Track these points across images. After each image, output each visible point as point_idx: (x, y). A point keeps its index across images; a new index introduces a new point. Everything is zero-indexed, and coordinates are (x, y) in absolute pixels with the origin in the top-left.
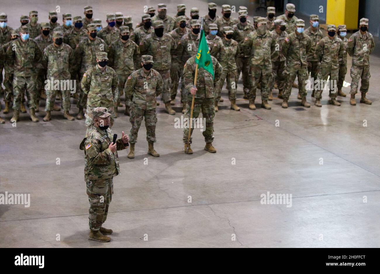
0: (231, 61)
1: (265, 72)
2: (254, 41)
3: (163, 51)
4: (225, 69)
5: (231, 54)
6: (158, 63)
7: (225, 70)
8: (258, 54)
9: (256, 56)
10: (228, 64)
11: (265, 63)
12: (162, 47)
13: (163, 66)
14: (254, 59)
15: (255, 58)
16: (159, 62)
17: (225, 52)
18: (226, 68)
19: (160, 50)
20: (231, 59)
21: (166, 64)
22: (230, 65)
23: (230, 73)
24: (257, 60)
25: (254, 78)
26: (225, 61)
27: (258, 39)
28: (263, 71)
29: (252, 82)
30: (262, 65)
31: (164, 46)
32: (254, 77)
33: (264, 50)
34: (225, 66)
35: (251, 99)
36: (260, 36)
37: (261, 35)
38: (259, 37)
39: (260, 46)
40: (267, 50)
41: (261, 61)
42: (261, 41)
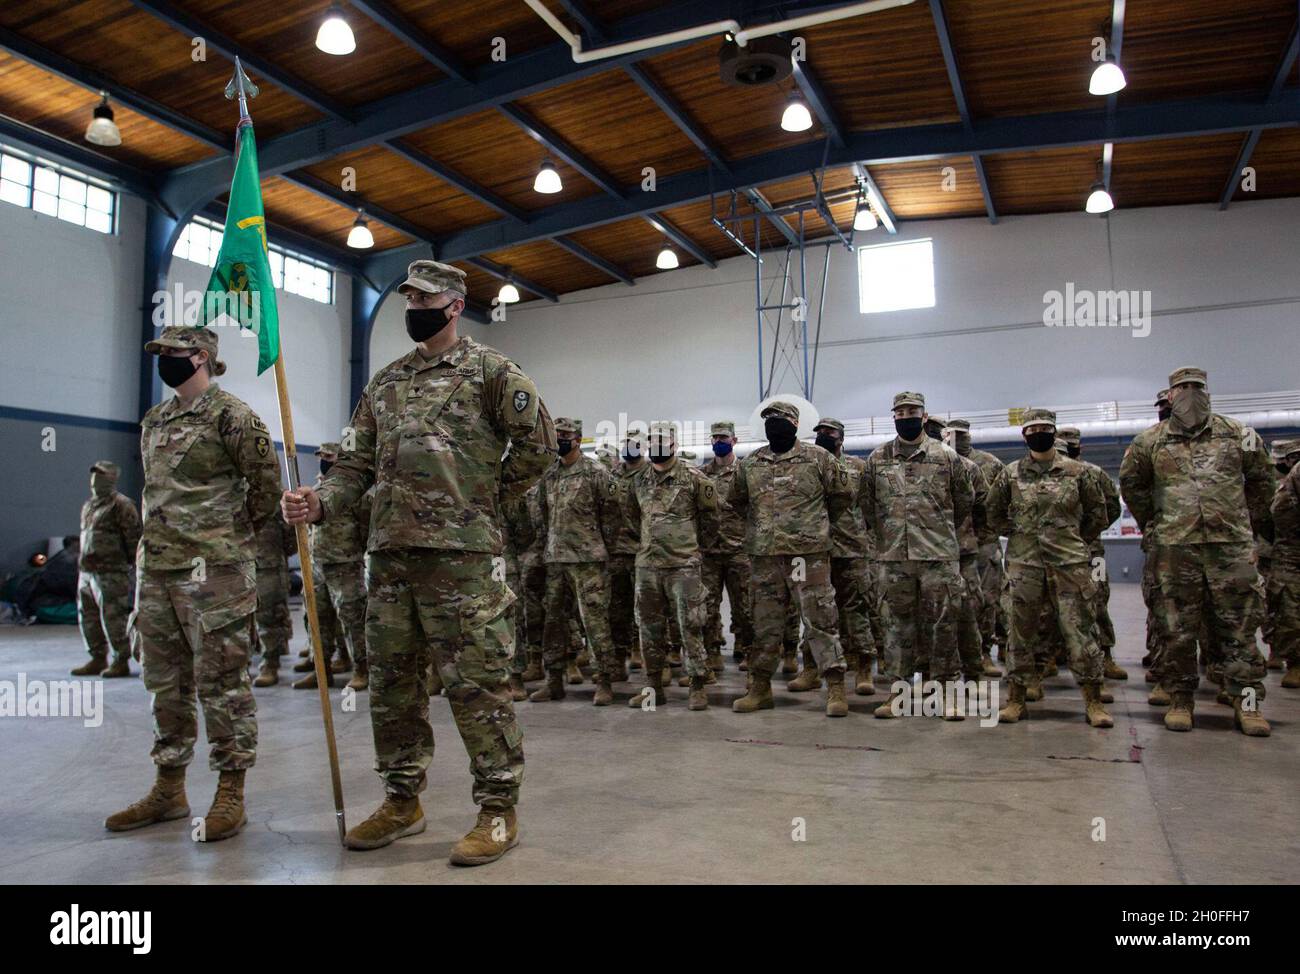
0: (1049, 529)
1: (1217, 576)
2: (1153, 456)
3: (782, 492)
4: (1030, 563)
5: (1046, 505)
6: (764, 531)
7: (1032, 567)
8: (1174, 502)
9: (1168, 513)
10: (1037, 543)
11: (1205, 536)
12: (776, 480)
13: (781, 543)
14: (1164, 526)
15: (1167, 522)
16: (765, 527)
17: (1022, 499)
18: (1033, 557)
19: (771, 489)
20: (1047, 524)
21: (792, 537)
22: (1048, 546)
23: (1055, 577)
24: (1173, 527)
25: (1171, 601)
26: (1026, 531)
27: (1168, 447)
28: (1211, 572)
29: (1164, 618)
30: (1196, 547)
31: (785, 478)
32: (1169, 595)
33: (1199, 485)
34: (1028, 550)
35: (1171, 686)
36: (1180, 433)
37: (1185, 430)
38: (1176, 436)
39: (1179, 470)
40: (1214, 482)
41: (1189, 528)
42: (1186, 454)
